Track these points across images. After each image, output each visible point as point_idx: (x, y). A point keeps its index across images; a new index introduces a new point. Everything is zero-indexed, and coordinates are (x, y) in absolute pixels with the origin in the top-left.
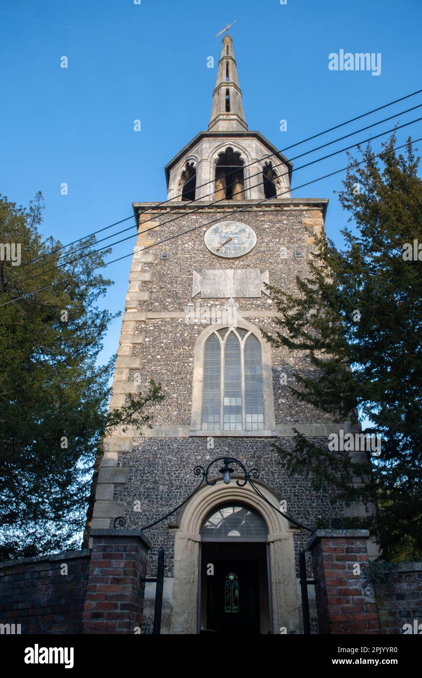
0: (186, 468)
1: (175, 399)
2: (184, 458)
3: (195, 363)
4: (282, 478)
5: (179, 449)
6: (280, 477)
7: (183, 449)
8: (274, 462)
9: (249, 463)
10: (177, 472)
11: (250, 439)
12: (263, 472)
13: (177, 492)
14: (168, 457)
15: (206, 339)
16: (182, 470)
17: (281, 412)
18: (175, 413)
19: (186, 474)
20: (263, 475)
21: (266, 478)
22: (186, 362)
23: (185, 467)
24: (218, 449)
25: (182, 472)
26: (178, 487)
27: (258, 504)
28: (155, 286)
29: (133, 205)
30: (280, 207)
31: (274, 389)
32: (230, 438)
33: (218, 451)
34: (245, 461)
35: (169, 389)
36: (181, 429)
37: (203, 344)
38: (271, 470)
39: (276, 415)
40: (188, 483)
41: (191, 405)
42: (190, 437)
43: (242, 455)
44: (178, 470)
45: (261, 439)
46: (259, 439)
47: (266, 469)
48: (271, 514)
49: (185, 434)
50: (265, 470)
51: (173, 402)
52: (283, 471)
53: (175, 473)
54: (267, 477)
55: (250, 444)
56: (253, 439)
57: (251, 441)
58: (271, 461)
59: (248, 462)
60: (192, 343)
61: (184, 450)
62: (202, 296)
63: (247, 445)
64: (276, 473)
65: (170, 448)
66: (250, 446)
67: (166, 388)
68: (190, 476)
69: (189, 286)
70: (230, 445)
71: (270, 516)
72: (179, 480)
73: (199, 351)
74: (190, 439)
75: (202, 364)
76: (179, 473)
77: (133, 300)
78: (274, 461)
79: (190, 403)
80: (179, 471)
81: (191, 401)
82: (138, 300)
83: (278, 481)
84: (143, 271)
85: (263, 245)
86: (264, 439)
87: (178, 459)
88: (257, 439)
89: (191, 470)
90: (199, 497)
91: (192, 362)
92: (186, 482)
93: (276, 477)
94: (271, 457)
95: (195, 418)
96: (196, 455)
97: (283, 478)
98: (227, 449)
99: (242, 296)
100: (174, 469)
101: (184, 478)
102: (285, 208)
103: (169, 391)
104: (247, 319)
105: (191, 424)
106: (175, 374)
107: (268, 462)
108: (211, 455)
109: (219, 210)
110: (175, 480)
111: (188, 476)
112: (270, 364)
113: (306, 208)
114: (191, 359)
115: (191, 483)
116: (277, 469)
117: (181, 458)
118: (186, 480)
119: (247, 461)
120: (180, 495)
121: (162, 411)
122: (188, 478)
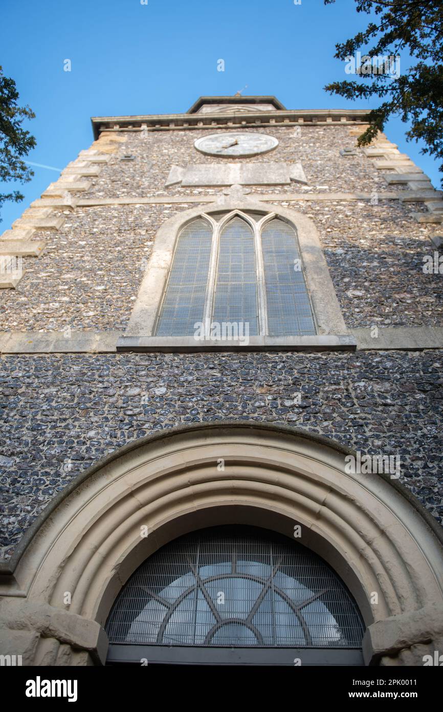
0: (92, 414)
1: (98, 294)
2: (90, 393)
3: (155, 247)
4: (389, 437)
5: (84, 374)
6: (382, 435)
7: (93, 374)
8: (355, 401)
9: (283, 402)
10: (63, 424)
11: (280, 354)
12: (325, 424)
13: (47, 474)
14: (46, 391)
15: (183, 221)
16: (76, 419)
17: (357, 310)
18: (91, 313)
19: (89, 429)
20: (324, 429)
21: (336, 436)
22: (138, 248)
23: (88, 413)
24: (191, 374)
25: (76, 423)
26: (54, 461)
27: (318, 516)
28: (103, 180)
29: (92, 120)
30: (311, 121)
31: (333, 278)
32: (226, 354)
33: (190, 378)
34: (270, 397)
35: (88, 280)
36: (98, 338)
37: (177, 226)
38: (352, 416)
39: (344, 315)
40: (88, 450)
41: (134, 301)
42: (121, 350)
43: (262, 386)
44: (65, 420)
45: (312, 355)
46: (308, 355)
47: (335, 415)
48: (369, 543)
49: (107, 345)
50: (333, 419)
51: (93, 298)
52: (389, 421)
53: (54, 427)
54: (342, 435)
55: (282, 364)
56: (289, 354)
57: (284, 359)
58: (348, 396)
59: (279, 402)
60: (154, 228)
61: (96, 377)
62: (183, 184)
63: (274, 367)
64: (367, 424)
65: (59, 374)
66: (284, 367)
67: (84, 279)
68: (98, 433)
69: (164, 178)
70: (223, 368)
71: (369, 552)
72: (61, 442)
73: (169, 233)
74: (119, 357)
75: (171, 247)
76: (66, 427)
77: (58, 189)
78: (357, 397)
79: (133, 298)
80: (70, 421)
81: (136, 296)
82: (67, 189)
83: (378, 443)
84: (87, 166)
85: (289, 148)
86: (319, 355)
87: (73, 395)
88: (301, 354)
89: (106, 418)
90: (115, 484)
91: (152, 246)
92: (84, 447)
93: (368, 434)
94: (347, 390)
95: (138, 320)
96: (126, 386)
97: (393, 436)
98: (219, 375)
99: (256, 182)
100: (55, 418)
101: (78, 437)
102: (319, 123)
103: (89, 282)
104: (267, 202)
105: (128, 329)
106: (110, 262)
107: (339, 400)
108: (169, 387)
109: (221, 126)
110: (49, 444)
111: (92, 434)
112: (319, 245)
113: (352, 122)
114: (149, 243)
115: (97, 450)
116: (370, 416)
117: (84, 394)
118: (84, 443)
119: (275, 399)
120: (54, 482)
121: (63, 311)
122: (90, 439)
